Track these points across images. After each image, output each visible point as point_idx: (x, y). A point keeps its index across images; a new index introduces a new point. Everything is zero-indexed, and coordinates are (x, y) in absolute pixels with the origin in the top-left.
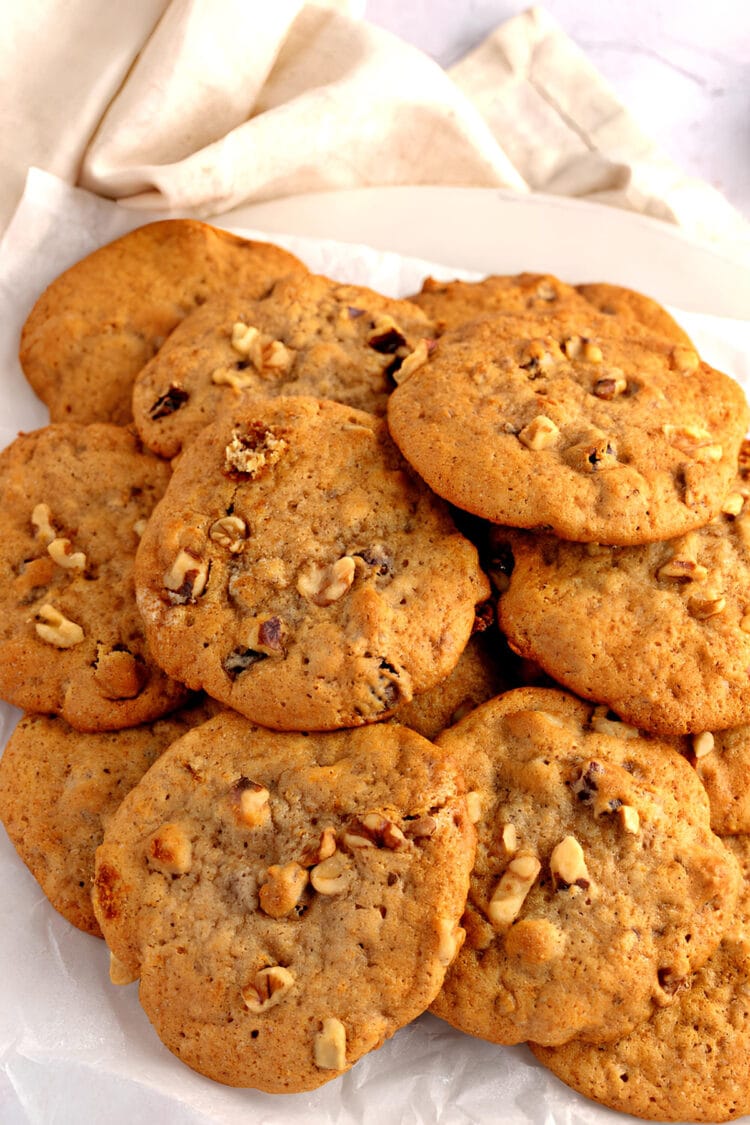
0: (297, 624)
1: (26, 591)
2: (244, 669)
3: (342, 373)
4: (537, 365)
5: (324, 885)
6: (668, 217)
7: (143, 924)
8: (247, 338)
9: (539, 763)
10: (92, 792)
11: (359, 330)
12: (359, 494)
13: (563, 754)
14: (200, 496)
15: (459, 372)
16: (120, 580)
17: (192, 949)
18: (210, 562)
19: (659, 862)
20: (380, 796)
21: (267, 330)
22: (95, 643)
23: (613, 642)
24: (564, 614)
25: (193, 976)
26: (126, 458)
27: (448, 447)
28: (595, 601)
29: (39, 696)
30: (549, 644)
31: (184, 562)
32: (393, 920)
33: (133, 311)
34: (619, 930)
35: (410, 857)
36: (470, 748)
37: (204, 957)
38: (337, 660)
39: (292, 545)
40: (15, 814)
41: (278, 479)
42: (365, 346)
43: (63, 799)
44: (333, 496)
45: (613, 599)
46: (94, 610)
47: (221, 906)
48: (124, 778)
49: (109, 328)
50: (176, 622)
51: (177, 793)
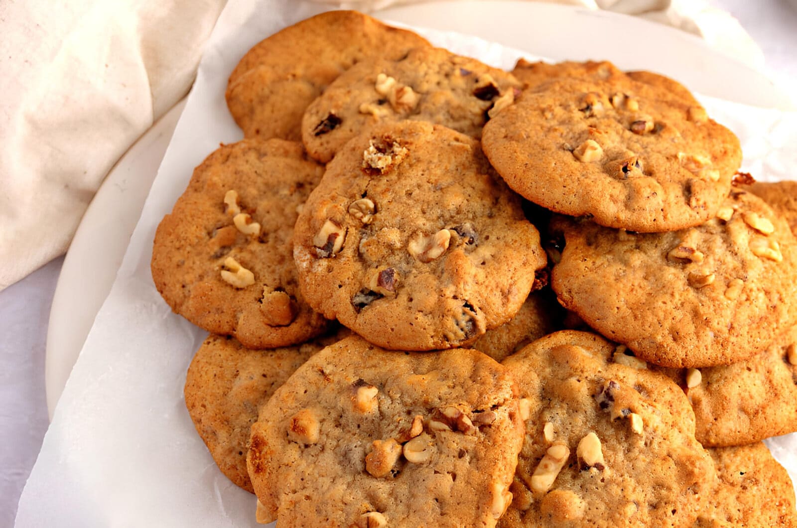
0: (406, 275)
1: (216, 249)
2: (366, 304)
3: (452, 111)
4: (591, 110)
5: (413, 456)
6: (696, 32)
7: (281, 477)
8: (387, 84)
9: (573, 381)
10: (253, 389)
11: (467, 84)
12: (457, 188)
13: (592, 376)
14: (344, 184)
15: (535, 110)
16: (283, 244)
17: (315, 497)
18: (348, 228)
19: (656, 456)
20: (457, 396)
21: (401, 80)
22: (262, 285)
23: (632, 299)
24: (598, 279)
25: (314, 516)
26: (295, 163)
27: (522, 157)
28: (621, 271)
29: (219, 322)
30: (586, 300)
32: (460, 483)
33: (308, 67)
34: (624, 501)
35: (476, 439)
36: (525, 368)
37: (323, 503)
38: (433, 299)
39: (406, 220)
40: (197, 404)
41: (400, 175)
42: (470, 95)
43: (232, 393)
44: (439, 188)
45: (634, 271)
46: (263, 263)
47: (338, 468)
48: (276, 381)
49: (290, 77)
50: (320, 269)
51: (312, 389)
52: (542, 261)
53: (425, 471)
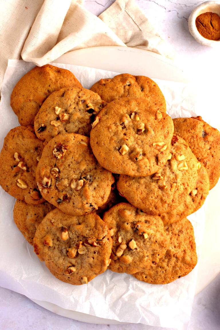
0: (71, 195)
1: (14, 174)
2: (61, 202)
3: (80, 120)
4: (124, 124)
5: (80, 252)
7: (44, 256)
8: (58, 110)
9: (126, 224)
10: (32, 220)
11: (84, 107)
12: (84, 162)
13: (131, 221)
14: (48, 161)
15: (106, 128)
16: (34, 173)
17: (54, 262)
18: (51, 179)
19: (152, 242)
20: (91, 234)
21: (63, 108)
22: (30, 188)
23: (142, 197)
24: (131, 190)
25: (55, 266)
26: (34, 140)
27: (103, 155)
28: (138, 186)
29: (20, 198)
31: (45, 180)
32: (95, 260)
33: (34, 95)
34: (144, 257)
35: (98, 248)
36: (111, 219)
37: (57, 263)
38: (80, 204)
39: (69, 176)
40: (17, 223)
41: (65, 158)
42: (85, 112)
43: (27, 221)
44: (78, 163)
45: (142, 185)
46: (29, 180)
47: (59, 254)
48: (39, 215)
49: (29, 101)
50: (45, 192)
51: (49, 228)
52: (113, 182)
53: (85, 257)
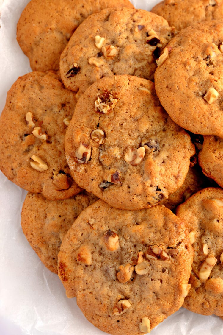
0: (125, 173)
1: (26, 147)
2: (107, 187)
3: (136, 57)
4: (210, 58)
5: (139, 272)
7: (76, 283)
8: (101, 42)
9: (215, 221)
10: (55, 226)
11: (142, 36)
12: (145, 119)
14: (87, 119)
15: (180, 64)
16: (59, 144)
17: (94, 293)
18: (92, 148)
20: (158, 239)
21: (108, 37)
22: (52, 170)
25: (95, 301)
26: (58, 91)
27: (178, 104)
29: (33, 188)
30: (217, 175)
31: (82, 149)
32: (165, 284)
33: (58, 22)
35: (170, 262)
36: (190, 215)
37: (98, 295)
38: (141, 187)
39: (121, 142)
40: (28, 233)
41: (115, 113)
42: (145, 43)
43: (45, 228)
44: (137, 121)
46: (51, 157)
47: (104, 278)
48: (66, 218)
49: (49, 30)
50: (81, 171)
51: (85, 233)
52: (193, 153)
53: (147, 280)
